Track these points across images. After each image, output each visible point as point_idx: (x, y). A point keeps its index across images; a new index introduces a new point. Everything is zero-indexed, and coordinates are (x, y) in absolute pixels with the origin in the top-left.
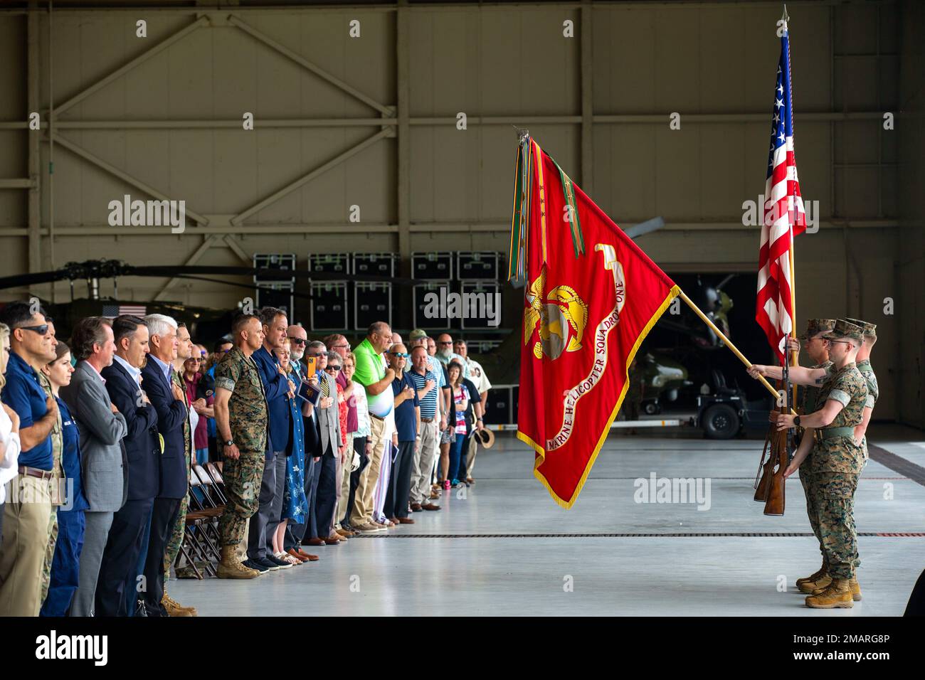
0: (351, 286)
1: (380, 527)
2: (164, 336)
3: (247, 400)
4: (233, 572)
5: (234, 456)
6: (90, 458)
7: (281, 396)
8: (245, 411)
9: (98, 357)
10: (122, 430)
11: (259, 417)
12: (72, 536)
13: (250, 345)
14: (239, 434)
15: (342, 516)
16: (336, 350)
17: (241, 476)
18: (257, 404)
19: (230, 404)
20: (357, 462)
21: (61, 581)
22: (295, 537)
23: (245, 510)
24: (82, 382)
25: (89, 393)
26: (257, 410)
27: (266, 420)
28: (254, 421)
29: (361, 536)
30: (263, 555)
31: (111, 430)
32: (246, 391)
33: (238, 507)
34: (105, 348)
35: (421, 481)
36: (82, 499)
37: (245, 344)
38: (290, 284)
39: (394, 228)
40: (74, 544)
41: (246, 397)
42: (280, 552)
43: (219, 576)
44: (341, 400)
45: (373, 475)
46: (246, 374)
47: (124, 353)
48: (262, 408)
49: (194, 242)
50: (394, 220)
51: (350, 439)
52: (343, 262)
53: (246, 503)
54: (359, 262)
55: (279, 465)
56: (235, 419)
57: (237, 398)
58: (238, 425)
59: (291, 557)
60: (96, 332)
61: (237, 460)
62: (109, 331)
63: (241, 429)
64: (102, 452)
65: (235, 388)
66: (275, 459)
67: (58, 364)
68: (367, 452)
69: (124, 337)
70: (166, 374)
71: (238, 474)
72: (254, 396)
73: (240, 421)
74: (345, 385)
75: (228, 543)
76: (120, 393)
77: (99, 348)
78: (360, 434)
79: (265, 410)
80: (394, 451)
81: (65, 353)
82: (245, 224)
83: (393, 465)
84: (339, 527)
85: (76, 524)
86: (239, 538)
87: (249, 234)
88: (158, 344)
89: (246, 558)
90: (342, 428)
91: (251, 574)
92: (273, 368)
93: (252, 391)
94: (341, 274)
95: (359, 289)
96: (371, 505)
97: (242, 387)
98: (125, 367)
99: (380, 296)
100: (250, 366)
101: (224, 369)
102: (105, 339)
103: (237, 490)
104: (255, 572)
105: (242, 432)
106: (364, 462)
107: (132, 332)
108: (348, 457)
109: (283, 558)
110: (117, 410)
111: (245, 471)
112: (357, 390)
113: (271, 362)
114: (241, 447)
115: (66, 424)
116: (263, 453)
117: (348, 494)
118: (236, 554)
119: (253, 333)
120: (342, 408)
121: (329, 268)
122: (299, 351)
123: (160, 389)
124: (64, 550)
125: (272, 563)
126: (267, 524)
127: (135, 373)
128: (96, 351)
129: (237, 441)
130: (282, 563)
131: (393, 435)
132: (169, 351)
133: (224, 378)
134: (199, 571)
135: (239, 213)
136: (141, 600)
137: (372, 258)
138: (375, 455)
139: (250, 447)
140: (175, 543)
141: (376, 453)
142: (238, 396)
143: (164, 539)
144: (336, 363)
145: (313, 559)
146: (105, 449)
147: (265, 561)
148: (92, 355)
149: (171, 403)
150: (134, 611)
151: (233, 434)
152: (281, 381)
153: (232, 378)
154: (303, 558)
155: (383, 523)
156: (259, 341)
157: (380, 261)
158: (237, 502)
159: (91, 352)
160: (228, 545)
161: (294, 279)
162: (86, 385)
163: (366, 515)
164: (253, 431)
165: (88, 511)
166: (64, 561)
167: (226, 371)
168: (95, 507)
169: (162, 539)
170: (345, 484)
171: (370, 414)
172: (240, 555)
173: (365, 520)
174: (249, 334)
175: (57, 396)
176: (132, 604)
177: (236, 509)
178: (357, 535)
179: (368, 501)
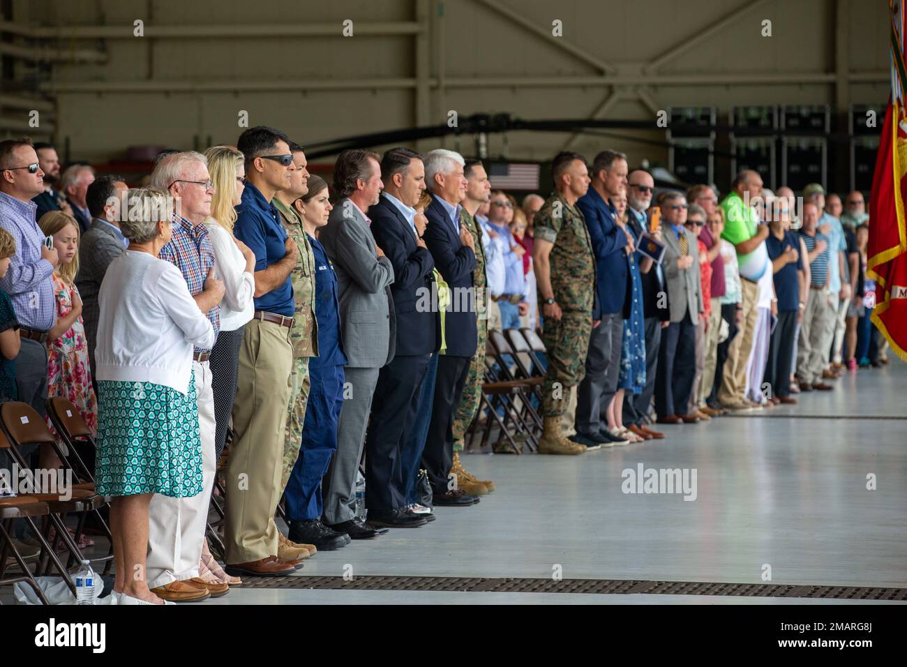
0: (779, 144)
1: (753, 407)
2: (449, 174)
3: (570, 253)
4: (556, 447)
5: (555, 316)
6: (350, 307)
7: (618, 250)
8: (568, 265)
9: (362, 194)
10: (387, 276)
11: (584, 272)
12: (328, 392)
13: (573, 190)
14: (561, 291)
15: (706, 392)
16: (700, 204)
17: (564, 339)
18: (582, 258)
19: (551, 257)
20: (725, 331)
21: (316, 442)
22: (637, 411)
23: (568, 377)
24: (342, 222)
25: (350, 236)
26: (582, 265)
27: (593, 276)
28: (577, 277)
29: (731, 416)
30: (595, 430)
31: (373, 276)
32: (569, 243)
33: (560, 374)
34: (371, 184)
35: (811, 356)
36: (339, 354)
37: (568, 190)
38: (709, 142)
39: (831, 78)
40: (331, 402)
41: (569, 249)
42: (618, 427)
43: (541, 451)
44: (704, 258)
45: (746, 348)
46: (569, 223)
47: (397, 190)
48: (588, 261)
49: (600, 94)
50: (831, 67)
51: (716, 305)
52: (770, 117)
53: (570, 369)
54: (789, 116)
55: (615, 329)
56: (557, 274)
57: (559, 251)
58: (561, 282)
59: (631, 434)
60: (360, 166)
61: (559, 321)
62: (375, 165)
63: (564, 285)
64: (364, 302)
65: (557, 239)
66: (610, 322)
67: (314, 201)
68: (737, 320)
69: (396, 173)
70: (452, 217)
71: (560, 336)
72: (579, 249)
73: (563, 277)
74: (710, 242)
75: (549, 414)
76: (390, 236)
77: (364, 184)
78: (729, 300)
79: (591, 264)
80: (772, 321)
81: (323, 189)
82: (660, 73)
83: (772, 337)
84: (703, 405)
85: (334, 379)
86: (562, 408)
87: (665, 85)
88: (442, 184)
89: (573, 433)
90: (704, 292)
91: (576, 449)
92: (610, 219)
93: (577, 243)
94: (768, 131)
95: (789, 149)
96: (744, 381)
97: (565, 238)
98: (398, 207)
99: (812, 155)
100: (574, 214)
101: (544, 218)
102: (371, 175)
103: (559, 355)
104: (580, 448)
105: (565, 289)
106: (733, 332)
107: (405, 167)
108: (714, 325)
109: (621, 434)
110: (383, 254)
111: (568, 333)
112: (726, 249)
113: (607, 212)
114: (563, 305)
115: (321, 268)
116: (590, 314)
117: (714, 368)
118: (559, 427)
119: (576, 176)
120: (704, 269)
121: (754, 122)
122: (644, 200)
123: (444, 234)
124: (318, 407)
125: (606, 439)
126: (601, 396)
127: (409, 214)
128: (360, 187)
129: (559, 300)
130: (619, 439)
131: (772, 303)
132: (455, 191)
133: (544, 228)
134: (518, 446)
135: (654, 59)
136: (424, 469)
137: (804, 112)
138: (748, 325)
139: (573, 306)
140: (468, 408)
141: (750, 322)
142: (560, 248)
143: (450, 402)
144: (699, 218)
145: (657, 436)
146: (368, 299)
147: (598, 437)
148: (355, 192)
149: (458, 248)
150: (415, 483)
151: (554, 291)
152: (618, 233)
153: (553, 228)
154: (645, 435)
155: (759, 403)
156: (583, 184)
157: (813, 115)
158: (560, 367)
159: (354, 189)
160: (549, 416)
161: (713, 135)
162: (346, 225)
163: (738, 393)
164: (578, 288)
165: (347, 366)
166: (320, 419)
167: (546, 220)
168: (355, 362)
169: (448, 401)
170: (710, 357)
171: (741, 276)
172: (565, 428)
173: (736, 398)
174: (572, 178)
175: (313, 236)
176: (411, 474)
177: (558, 376)
178: (725, 414)
179: (740, 377)
